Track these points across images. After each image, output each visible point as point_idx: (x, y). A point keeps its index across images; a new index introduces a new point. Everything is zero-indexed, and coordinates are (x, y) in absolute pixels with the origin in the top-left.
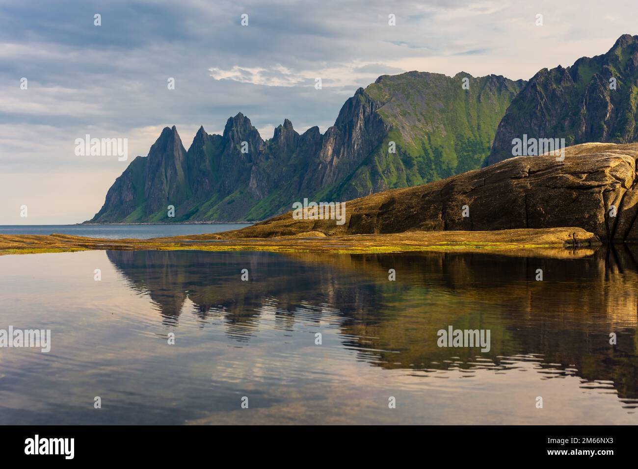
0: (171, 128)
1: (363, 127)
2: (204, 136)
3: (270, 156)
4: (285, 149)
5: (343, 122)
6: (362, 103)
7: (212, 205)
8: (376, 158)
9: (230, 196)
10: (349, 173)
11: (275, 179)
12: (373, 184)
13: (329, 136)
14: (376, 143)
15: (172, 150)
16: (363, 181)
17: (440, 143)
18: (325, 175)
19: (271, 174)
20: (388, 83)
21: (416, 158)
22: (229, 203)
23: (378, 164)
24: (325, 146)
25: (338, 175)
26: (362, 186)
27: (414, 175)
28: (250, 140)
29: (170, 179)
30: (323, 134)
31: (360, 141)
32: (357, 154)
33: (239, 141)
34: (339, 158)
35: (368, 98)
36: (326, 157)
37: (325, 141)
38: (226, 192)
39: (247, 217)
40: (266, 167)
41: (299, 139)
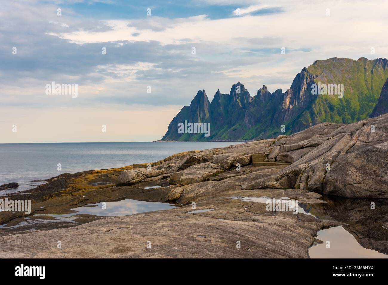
0: (202, 91)
1: (306, 89)
2: (220, 95)
3: (256, 105)
4: (264, 101)
5: (295, 87)
6: (305, 76)
7: (224, 132)
8: (313, 106)
9: (234, 126)
10: (298, 114)
11: (258, 117)
12: (312, 120)
13: (287, 94)
14: (313, 98)
15: (203, 102)
16: (306, 118)
17: (349, 97)
18: (286, 115)
19: (256, 115)
20: (320, 64)
21: (336, 105)
22: (234, 130)
23: (314, 109)
24: (285, 100)
25: (292, 115)
26: (306, 121)
27: (335, 115)
28: (244, 96)
29: (202, 118)
30: (284, 93)
31: (305, 97)
32: (303, 104)
33: (239, 97)
34: (293, 106)
35: (309, 73)
36: (286, 106)
37: (285, 97)
38: (232, 124)
39: (243, 138)
40: (253, 111)
41: (271, 96)
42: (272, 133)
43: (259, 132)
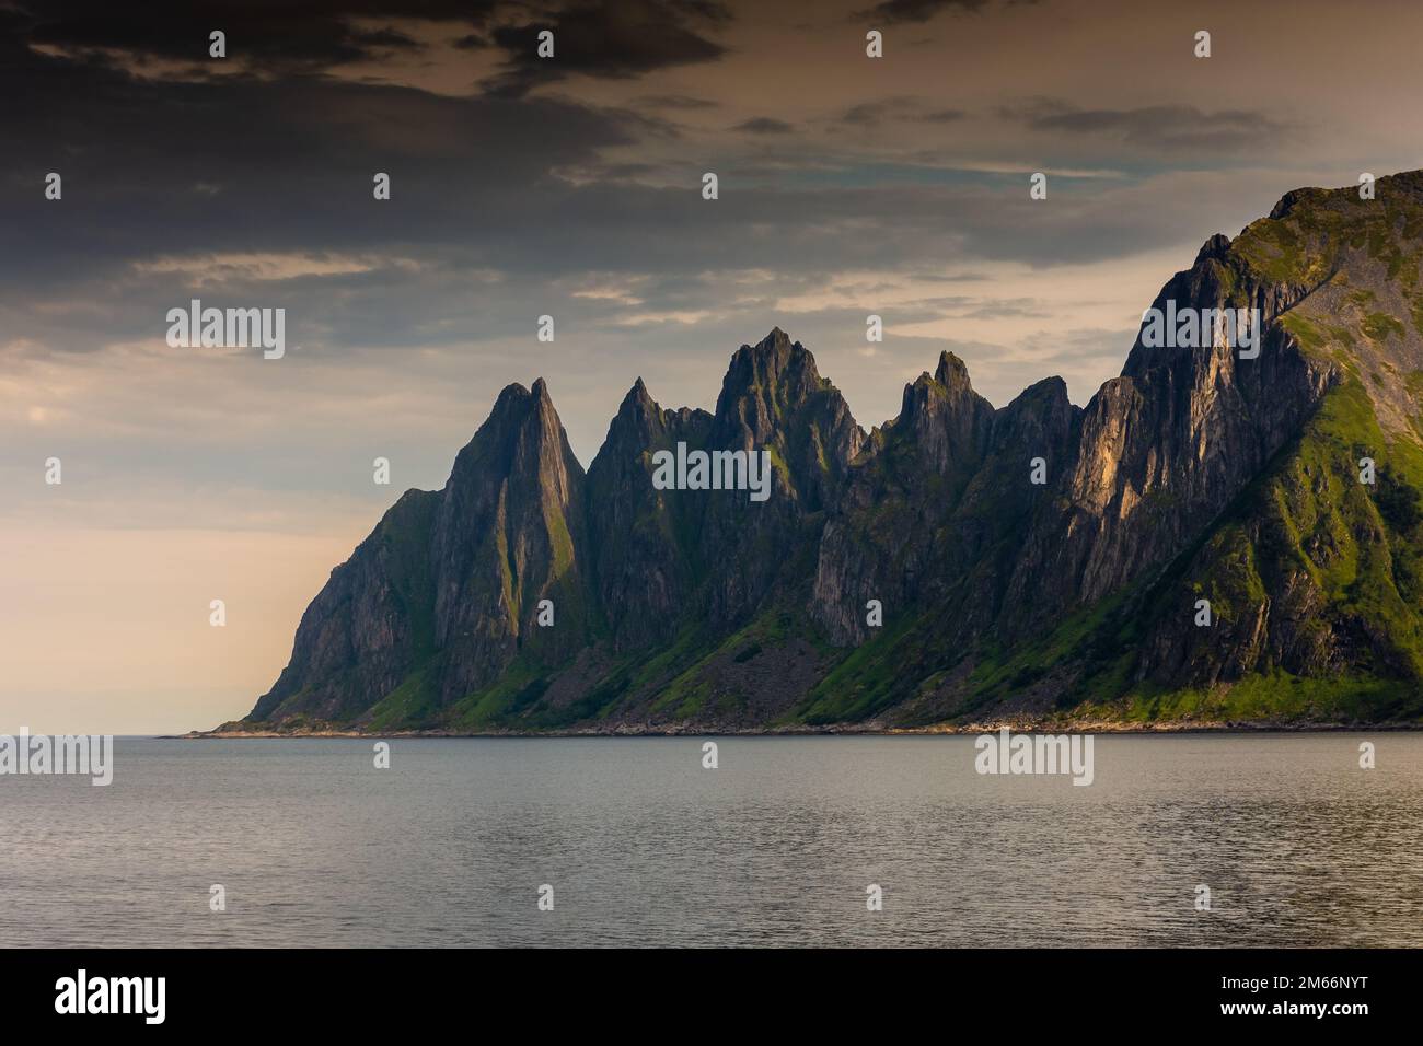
0: (529, 389)
1: (1227, 380)
2: (649, 416)
3: (890, 488)
4: (944, 462)
5: (1154, 364)
6: (1224, 291)
7: (677, 667)
8: (1279, 493)
9: (744, 631)
10: (1179, 547)
11: (907, 571)
12: (1268, 589)
13: (1104, 413)
14: (1276, 439)
15: (534, 465)
16: (1232, 576)
18: (1093, 556)
19: (895, 552)
20: (1320, 216)
22: (741, 659)
23: (1284, 512)
24: (1091, 451)
26: (1229, 593)
28: (815, 428)
29: (527, 575)
30: (1083, 405)
31: (1219, 430)
32: (1210, 479)
33: (776, 434)
34: (1140, 493)
35: (1244, 273)
36: (1093, 491)
37: (1088, 430)
38: (731, 618)
39: (808, 709)
40: (875, 528)
41: (994, 424)
42: (1003, 680)
43: (915, 669)
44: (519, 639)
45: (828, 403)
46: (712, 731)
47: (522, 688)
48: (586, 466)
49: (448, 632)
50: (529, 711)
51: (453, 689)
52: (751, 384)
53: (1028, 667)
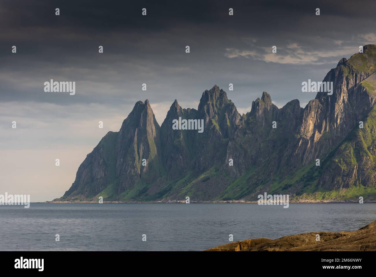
1: (346, 100)
2: (178, 110)
3: (248, 131)
4: (264, 124)
5: (324, 95)
6: (345, 75)
7: (186, 183)
8: (361, 133)
9: (205, 173)
10: (332, 149)
11: (252, 156)
12: (357, 161)
13: (310, 110)
15: (145, 125)
16: (347, 157)
18: (306, 151)
19: (249, 150)
20: (373, 53)
22: (204, 181)
23: (362, 139)
24: (306, 121)
25: (320, 151)
26: (346, 163)
28: (226, 114)
29: (143, 156)
30: (304, 108)
31: (343, 115)
32: (340, 129)
33: (215, 116)
34: (320, 133)
35: (351, 69)
36: (307, 132)
37: (305, 115)
38: (201, 169)
39: (223, 196)
40: (243, 143)
41: (278, 113)
42: (280, 187)
43: (254, 184)
44: (140, 175)
45: (230, 107)
46: (195, 202)
47: (141, 189)
48: (160, 125)
49: (120, 173)
50: (143, 196)
51: (121, 189)
52: (208, 101)
53: (287, 184)
